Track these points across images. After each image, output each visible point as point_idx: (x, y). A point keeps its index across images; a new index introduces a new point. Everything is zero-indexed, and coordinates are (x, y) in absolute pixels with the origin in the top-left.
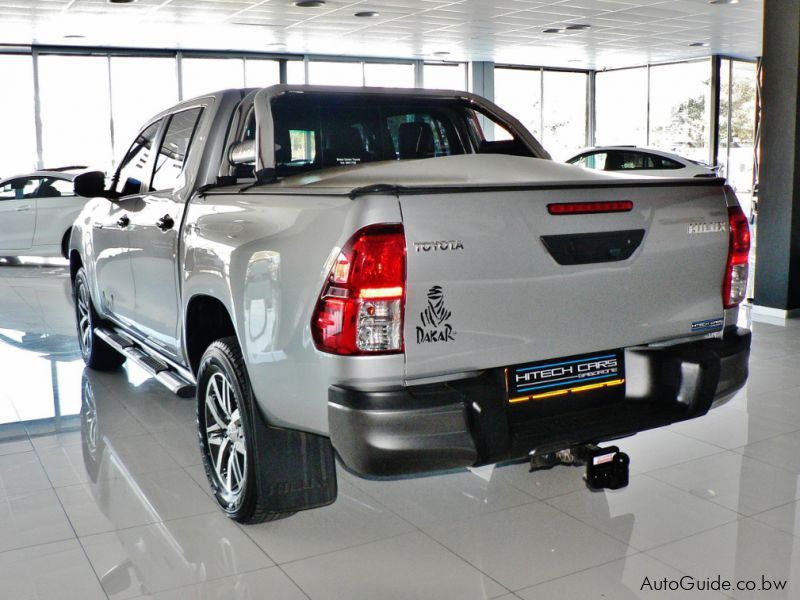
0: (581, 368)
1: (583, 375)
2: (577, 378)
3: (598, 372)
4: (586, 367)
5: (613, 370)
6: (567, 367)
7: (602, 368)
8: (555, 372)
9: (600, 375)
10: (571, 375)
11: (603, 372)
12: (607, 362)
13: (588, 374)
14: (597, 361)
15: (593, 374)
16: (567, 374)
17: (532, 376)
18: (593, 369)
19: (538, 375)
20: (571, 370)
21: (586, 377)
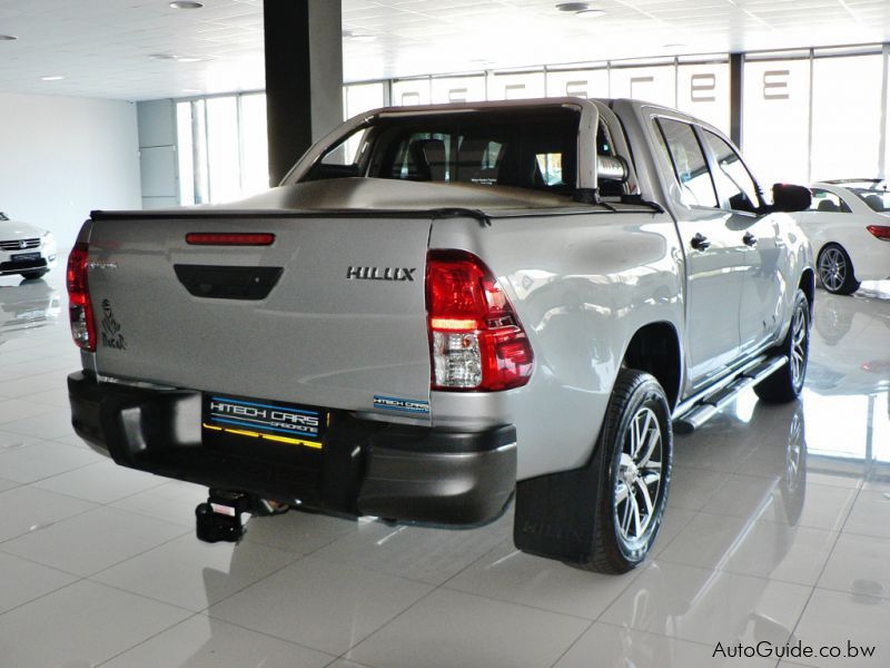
0: (275, 416)
1: (277, 424)
2: (269, 425)
3: (294, 427)
4: (281, 416)
5: (312, 429)
6: (261, 410)
7: (298, 423)
8: (248, 411)
9: (296, 430)
10: (264, 419)
11: (299, 427)
12: (307, 419)
13: (282, 425)
14: (295, 413)
15: (288, 426)
16: (260, 417)
17: (225, 408)
18: (288, 421)
19: (232, 409)
20: (264, 414)
21: (279, 427)
